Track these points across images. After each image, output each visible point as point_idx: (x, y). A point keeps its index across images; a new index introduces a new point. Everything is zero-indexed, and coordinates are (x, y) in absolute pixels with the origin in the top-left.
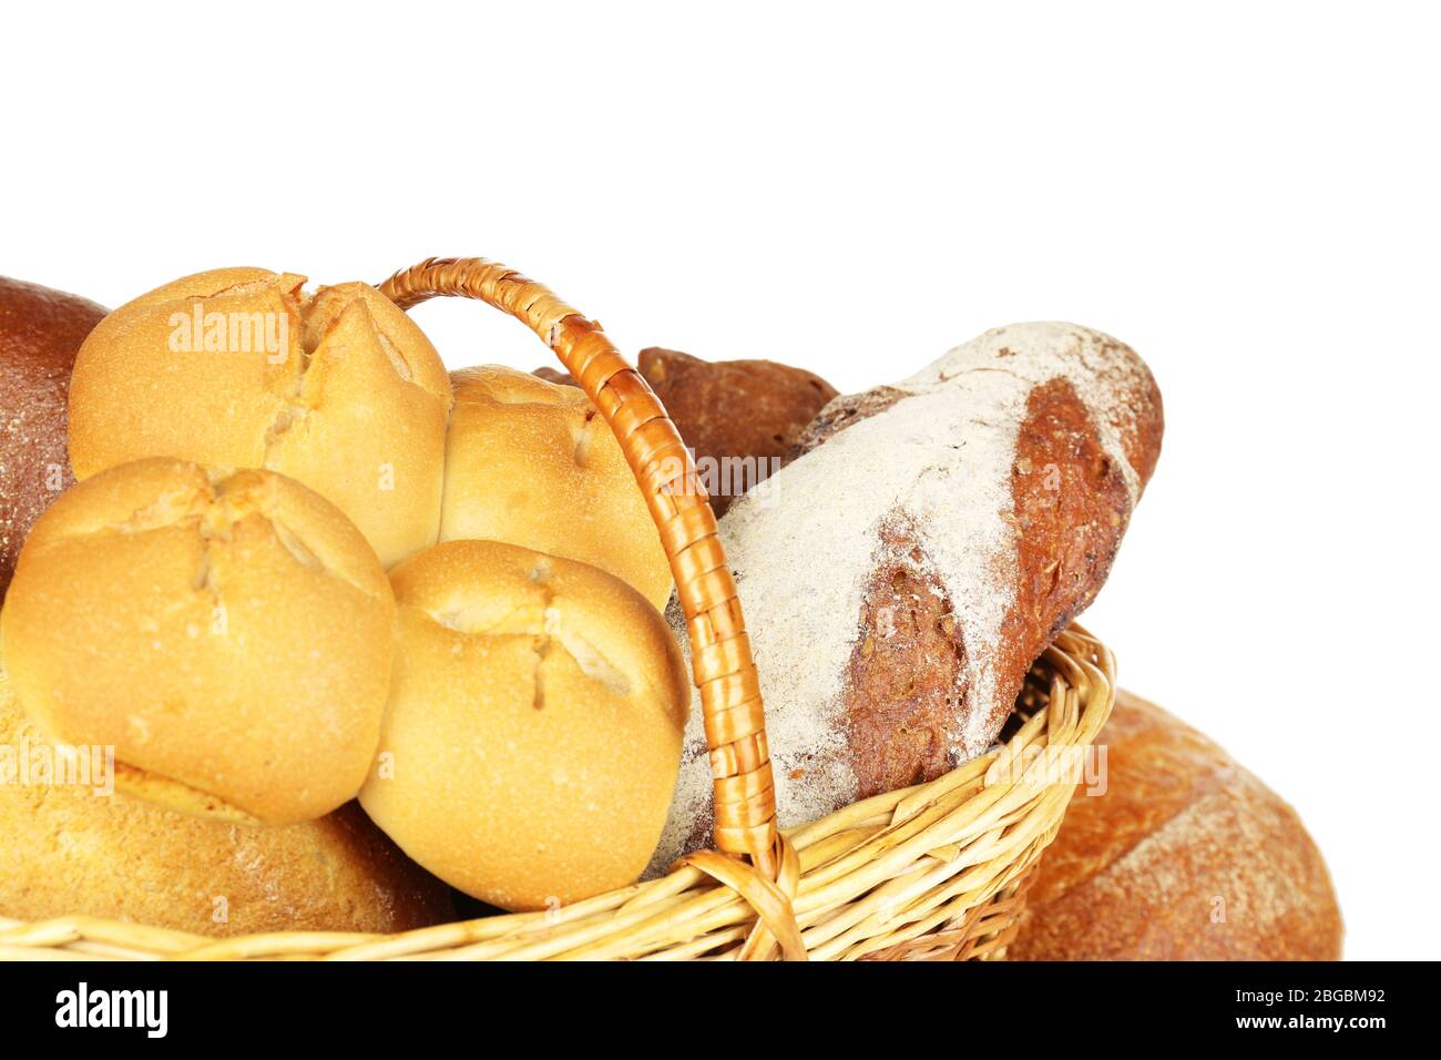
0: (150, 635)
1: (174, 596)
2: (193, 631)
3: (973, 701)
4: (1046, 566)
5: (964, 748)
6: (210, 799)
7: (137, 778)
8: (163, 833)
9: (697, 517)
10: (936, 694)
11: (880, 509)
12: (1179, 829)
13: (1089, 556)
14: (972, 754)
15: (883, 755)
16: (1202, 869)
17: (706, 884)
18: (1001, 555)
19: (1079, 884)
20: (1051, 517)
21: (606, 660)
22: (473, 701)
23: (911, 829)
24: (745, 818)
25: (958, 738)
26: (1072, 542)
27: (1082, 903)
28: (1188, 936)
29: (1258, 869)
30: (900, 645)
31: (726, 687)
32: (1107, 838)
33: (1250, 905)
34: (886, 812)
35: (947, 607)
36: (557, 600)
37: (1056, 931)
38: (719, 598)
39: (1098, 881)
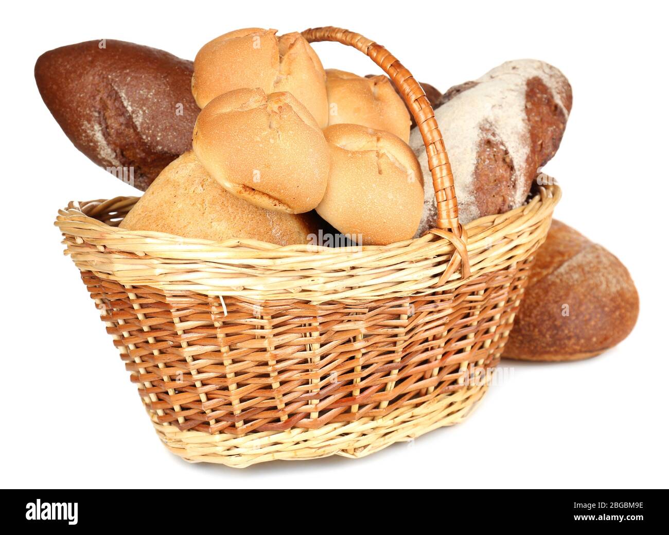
0: (257, 142)
1: (264, 130)
2: (272, 141)
3: (518, 186)
4: (539, 141)
5: (515, 203)
6: (275, 201)
7: (252, 193)
8: (248, 222)
9: (427, 110)
10: (505, 183)
11: (479, 119)
12: (578, 259)
13: (553, 139)
14: (517, 206)
15: (487, 204)
16: (589, 272)
17: (437, 238)
18: (524, 135)
19: (542, 278)
20: (540, 124)
21: (398, 161)
22: (359, 171)
23: (501, 226)
24: (448, 216)
25: (513, 199)
26: (547, 133)
27: (543, 285)
28: (585, 296)
29: (609, 273)
30: (491, 166)
31: (441, 170)
32: (551, 263)
33: (607, 286)
34: (491, 222)
35: (506, 153)
36: (381, 140)
37: (534, 295)
38: (437, 138)
39: (549, 277)
